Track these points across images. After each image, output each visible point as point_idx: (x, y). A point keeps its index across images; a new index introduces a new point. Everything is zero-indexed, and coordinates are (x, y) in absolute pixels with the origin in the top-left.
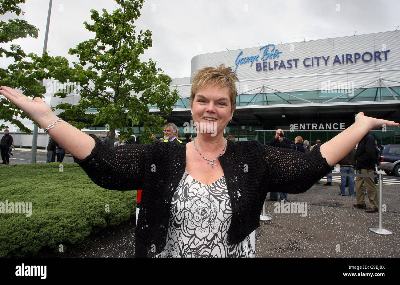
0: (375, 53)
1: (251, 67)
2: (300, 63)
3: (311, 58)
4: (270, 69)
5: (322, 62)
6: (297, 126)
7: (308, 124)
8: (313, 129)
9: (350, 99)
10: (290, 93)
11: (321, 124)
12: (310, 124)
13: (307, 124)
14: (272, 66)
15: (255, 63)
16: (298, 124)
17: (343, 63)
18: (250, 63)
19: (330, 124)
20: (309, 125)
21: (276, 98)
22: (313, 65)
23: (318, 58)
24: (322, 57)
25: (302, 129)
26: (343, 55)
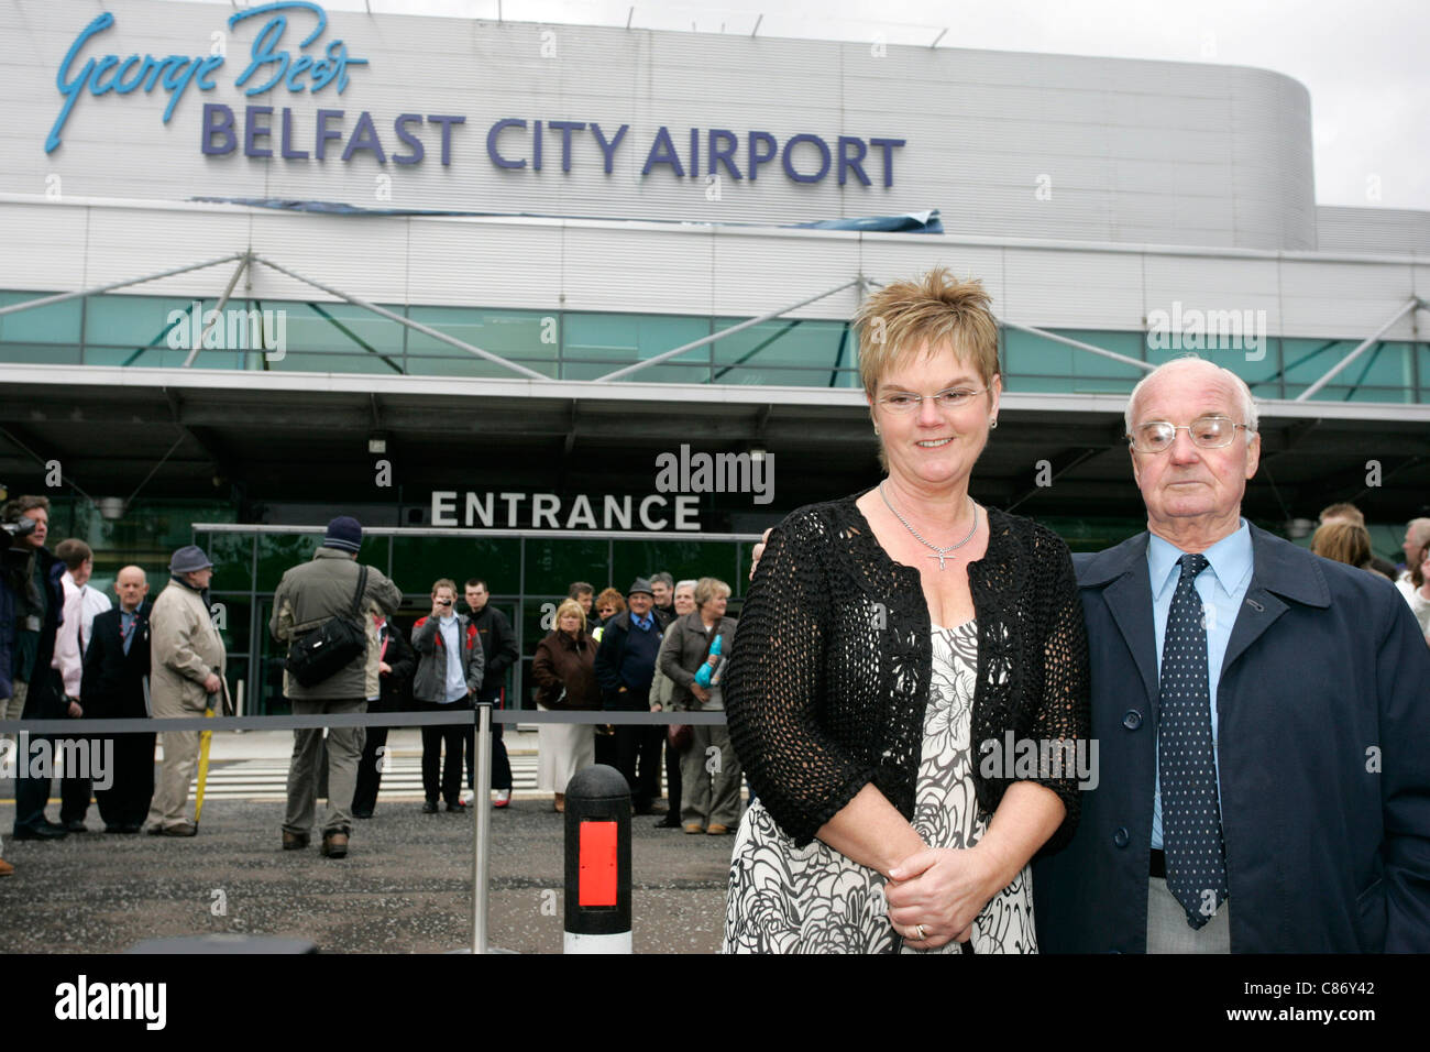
0: (844, 142)
1: (167, 121)
2: (470, 144)
3: (530, 125)
4: (293, 156)
5: (586, 151)
6: (451, 508)
7: (513, 499)
8: (536, 522)
9: (722, 369)
10: (407, 309)
11: (582, 500)
12: (522, 497)
13: (504, 496)
14: (305, 139)
15: (194, 102)
16: (452, 495)
17: (694, 174)
18: (162, 98)
19: (628, 500)
20: (519, 502)
21: (324, 335)
22: (538, 167)
23: (567, 130)
24: (588, 128)
25: (478, 523)
26: (695, 133)
